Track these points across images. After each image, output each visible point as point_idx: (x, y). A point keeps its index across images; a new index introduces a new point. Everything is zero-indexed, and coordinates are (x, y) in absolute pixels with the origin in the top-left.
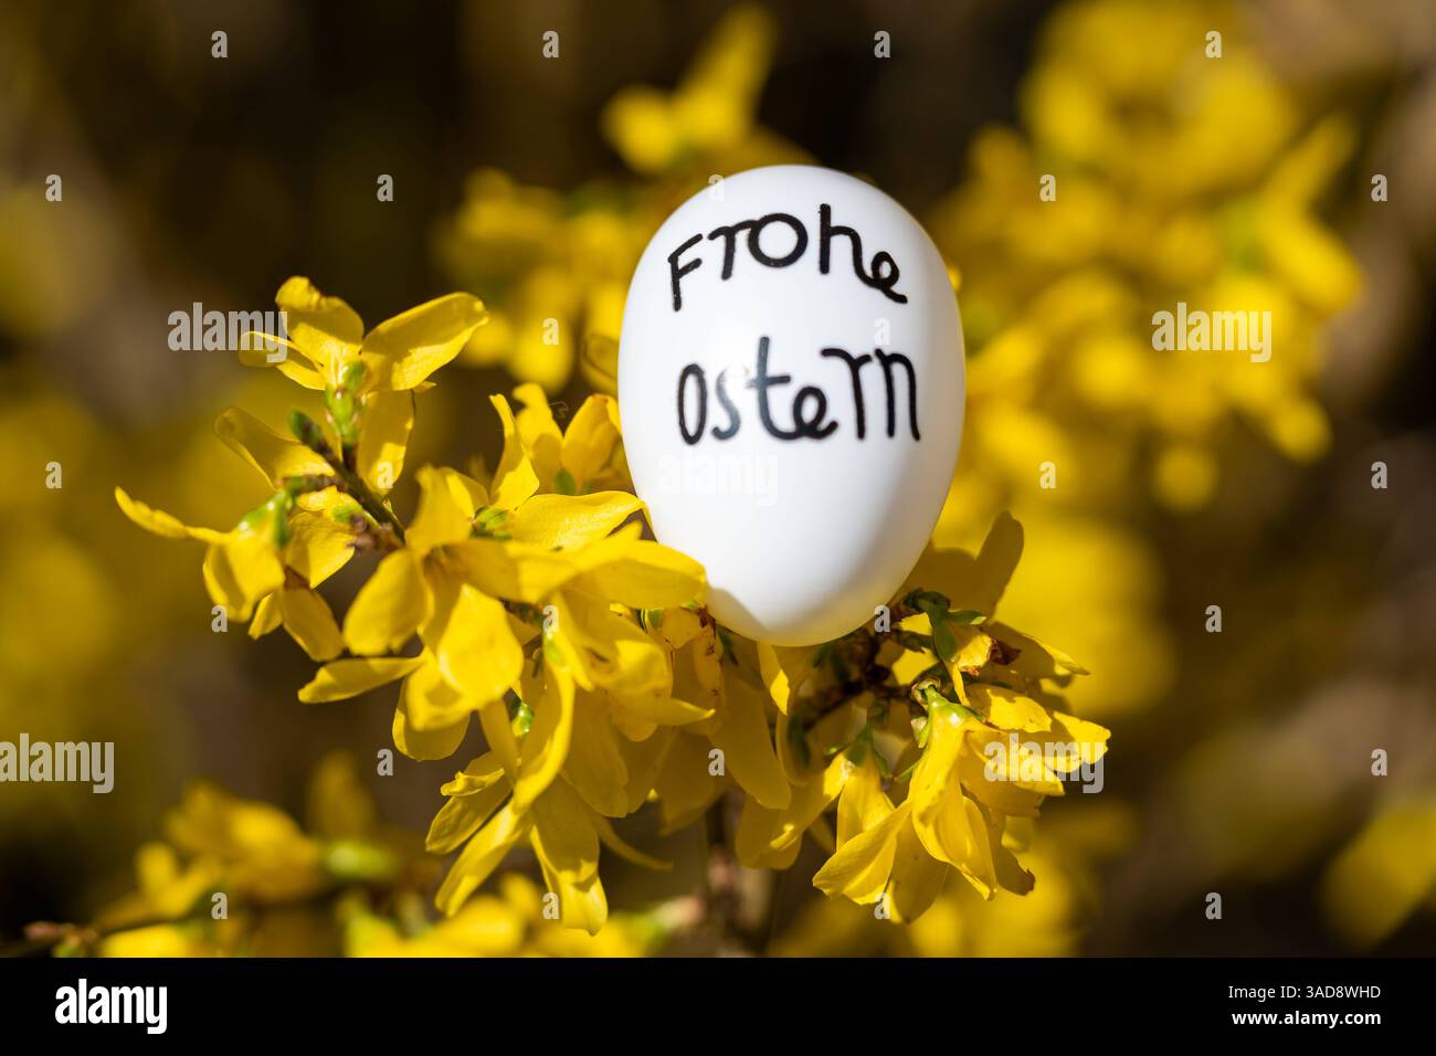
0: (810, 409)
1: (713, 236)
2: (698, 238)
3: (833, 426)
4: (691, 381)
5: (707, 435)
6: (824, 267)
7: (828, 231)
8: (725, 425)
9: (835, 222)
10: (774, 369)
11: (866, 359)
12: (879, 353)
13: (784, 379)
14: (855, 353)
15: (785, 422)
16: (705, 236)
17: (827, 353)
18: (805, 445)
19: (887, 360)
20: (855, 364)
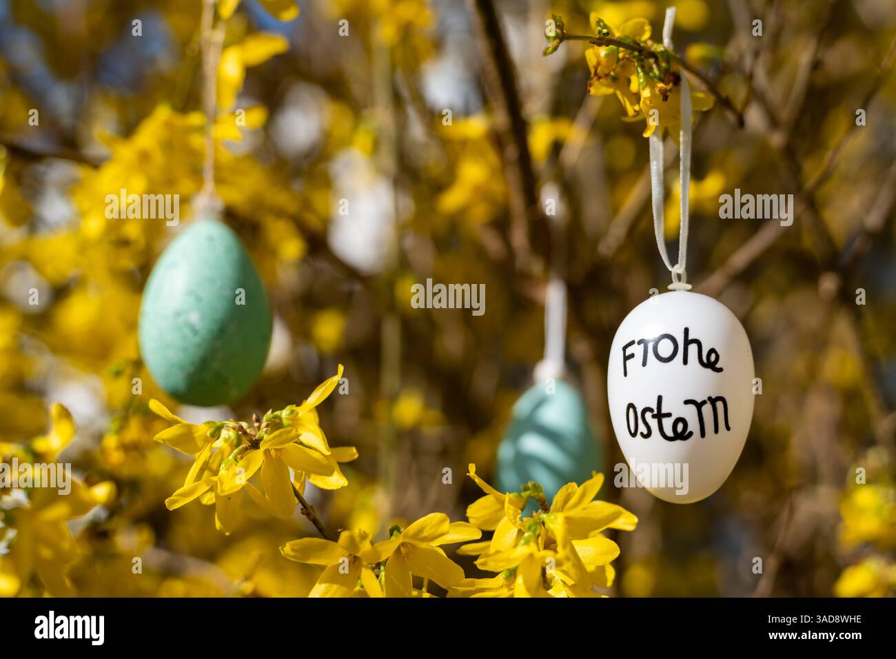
0: (680, 427)
1: (639, 343)
2: (632, 343)
3: (691, 434)
4: (631, 410)
5: (639, 435)
6: (685, 362)
7: (687, 342)
8: (645, 432)
9: (690, 337)
10: (664, 411)
11: (704, 402)
12: (710, 398)
13: (669, 415)
14: (699, 401)
15: (670, 433)
16: (636, 342)
17: (687, 402)
18: (678, 442)
19: (713, 401)
20: (699, 406)
